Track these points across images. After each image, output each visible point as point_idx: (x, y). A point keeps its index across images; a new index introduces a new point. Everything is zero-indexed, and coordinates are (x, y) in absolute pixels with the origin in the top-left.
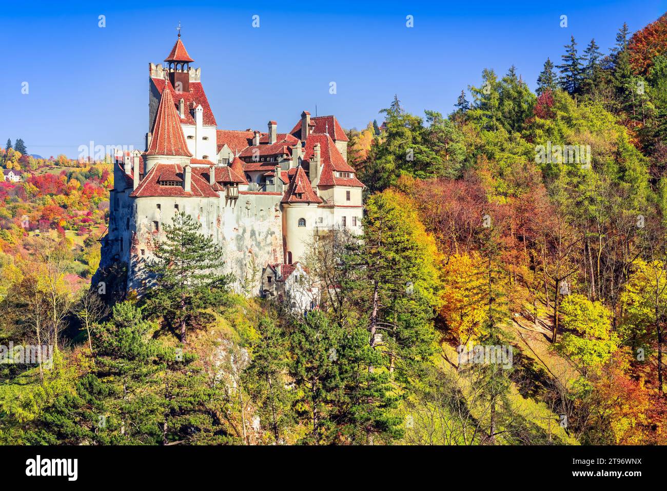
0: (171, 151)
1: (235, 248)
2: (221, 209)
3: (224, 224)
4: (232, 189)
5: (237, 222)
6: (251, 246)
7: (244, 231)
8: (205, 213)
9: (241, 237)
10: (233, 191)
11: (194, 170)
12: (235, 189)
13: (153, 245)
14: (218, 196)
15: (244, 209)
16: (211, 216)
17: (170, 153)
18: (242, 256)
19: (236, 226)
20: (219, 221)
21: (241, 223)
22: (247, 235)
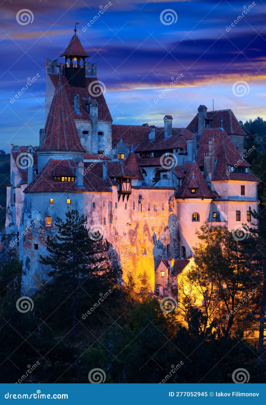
0: (64, 147)
1: (129, 243)
2: (114, 205)
3: (116, 219)
4: (124, 184)
5: (130, 217)
6: (144, 241)
7: (137, 226)
8: (97, 208)
9: (135, 232)
10: (126, 187)
11: (86, 165)
12: (128, 184)
13: (46, 239)
14: (111, 191)
15: (137, 204)
16: (103, 211)
17: (62, 149)
18: (135, 252)
19: (129, 221)
20: (111, 215)
21: (134, 218)
22: (140, 230)
